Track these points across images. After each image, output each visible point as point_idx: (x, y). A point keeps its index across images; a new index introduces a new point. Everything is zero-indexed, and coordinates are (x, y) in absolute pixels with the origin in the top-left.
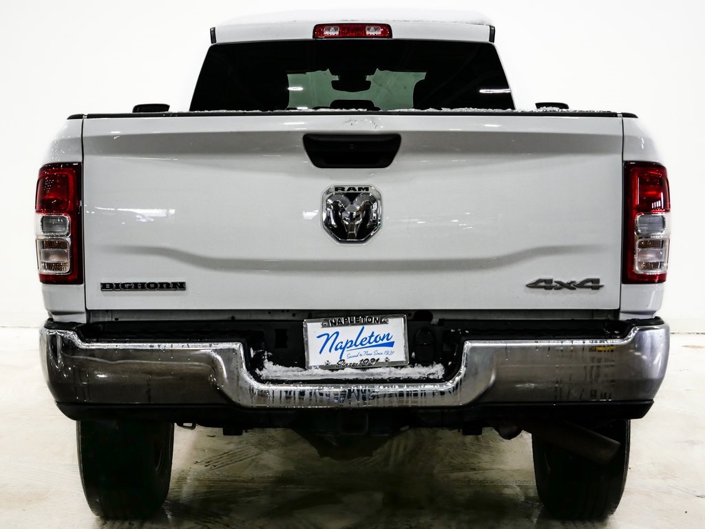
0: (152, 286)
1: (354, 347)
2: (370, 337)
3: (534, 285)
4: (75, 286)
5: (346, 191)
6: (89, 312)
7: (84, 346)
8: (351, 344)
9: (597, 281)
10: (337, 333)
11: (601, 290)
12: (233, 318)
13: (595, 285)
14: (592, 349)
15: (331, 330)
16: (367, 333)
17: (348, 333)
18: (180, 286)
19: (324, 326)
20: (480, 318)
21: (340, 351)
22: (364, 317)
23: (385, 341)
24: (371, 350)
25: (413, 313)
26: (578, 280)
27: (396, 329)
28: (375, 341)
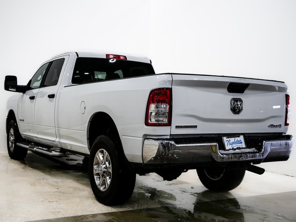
0: (189, 127)
1: (234, 144)
2: (237, 141)
4: (168, 127)
6: (171, 135)
7: (177, 145)
9: (281, 125)
10: (230, 140)
12: (202, 136)
15: (228, 139)
16: (236, 140)
17: (232, 140)
18: (195, 127)
19: (227, 138)
20: (254, 135)
21: (231, 145)
23: (240, 142)
24: (238, 145)
27: (242, 138)
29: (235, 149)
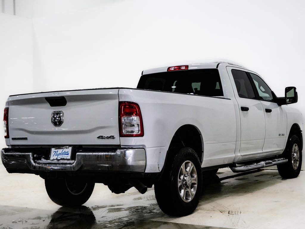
0: (21, 138)
3: (99, 138)
5: (56, 113)
7: (5, 153)
8: (60, 154)
9: (113, 136)
10: (58, 151)
11: (115, 139)
13: (112, 137)
14: (106, 155)
15: (56, 150)
16: (63, 151)
17: (60, 151)
18: (26, 139)
21: (57, 156)
22: (62, 147)
23: (67, 153)
24: (64, 156)
25: (78, 146)
26: (109, 136)
28: (65, 153)
29: (58, 160)
